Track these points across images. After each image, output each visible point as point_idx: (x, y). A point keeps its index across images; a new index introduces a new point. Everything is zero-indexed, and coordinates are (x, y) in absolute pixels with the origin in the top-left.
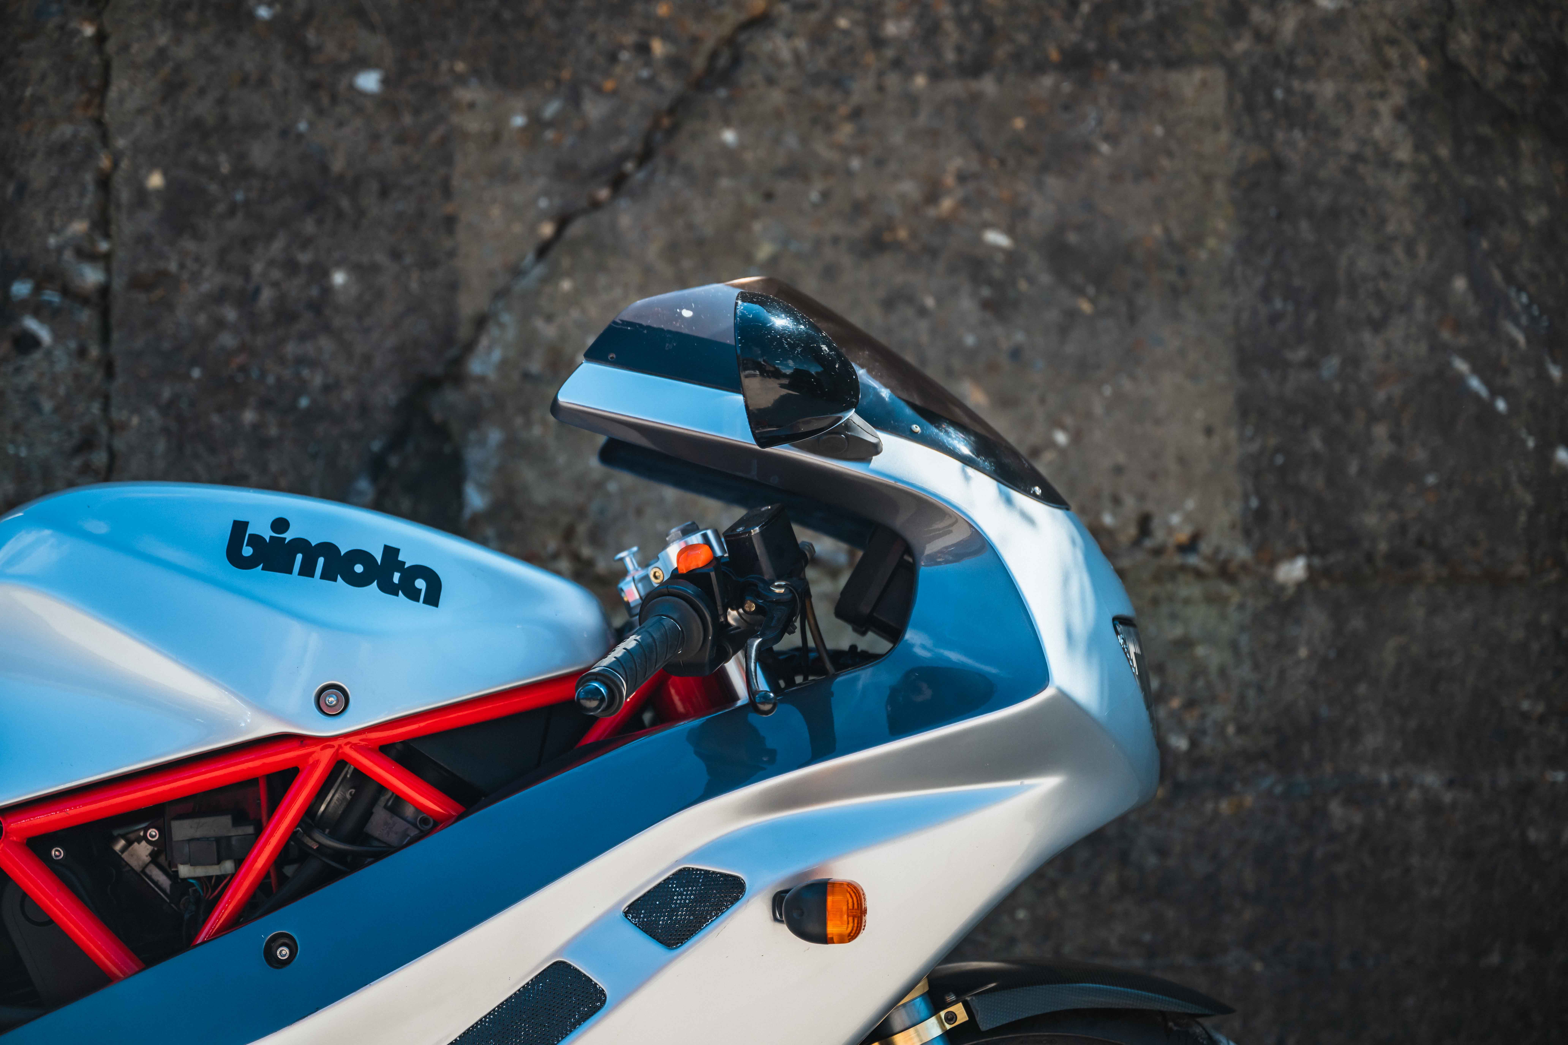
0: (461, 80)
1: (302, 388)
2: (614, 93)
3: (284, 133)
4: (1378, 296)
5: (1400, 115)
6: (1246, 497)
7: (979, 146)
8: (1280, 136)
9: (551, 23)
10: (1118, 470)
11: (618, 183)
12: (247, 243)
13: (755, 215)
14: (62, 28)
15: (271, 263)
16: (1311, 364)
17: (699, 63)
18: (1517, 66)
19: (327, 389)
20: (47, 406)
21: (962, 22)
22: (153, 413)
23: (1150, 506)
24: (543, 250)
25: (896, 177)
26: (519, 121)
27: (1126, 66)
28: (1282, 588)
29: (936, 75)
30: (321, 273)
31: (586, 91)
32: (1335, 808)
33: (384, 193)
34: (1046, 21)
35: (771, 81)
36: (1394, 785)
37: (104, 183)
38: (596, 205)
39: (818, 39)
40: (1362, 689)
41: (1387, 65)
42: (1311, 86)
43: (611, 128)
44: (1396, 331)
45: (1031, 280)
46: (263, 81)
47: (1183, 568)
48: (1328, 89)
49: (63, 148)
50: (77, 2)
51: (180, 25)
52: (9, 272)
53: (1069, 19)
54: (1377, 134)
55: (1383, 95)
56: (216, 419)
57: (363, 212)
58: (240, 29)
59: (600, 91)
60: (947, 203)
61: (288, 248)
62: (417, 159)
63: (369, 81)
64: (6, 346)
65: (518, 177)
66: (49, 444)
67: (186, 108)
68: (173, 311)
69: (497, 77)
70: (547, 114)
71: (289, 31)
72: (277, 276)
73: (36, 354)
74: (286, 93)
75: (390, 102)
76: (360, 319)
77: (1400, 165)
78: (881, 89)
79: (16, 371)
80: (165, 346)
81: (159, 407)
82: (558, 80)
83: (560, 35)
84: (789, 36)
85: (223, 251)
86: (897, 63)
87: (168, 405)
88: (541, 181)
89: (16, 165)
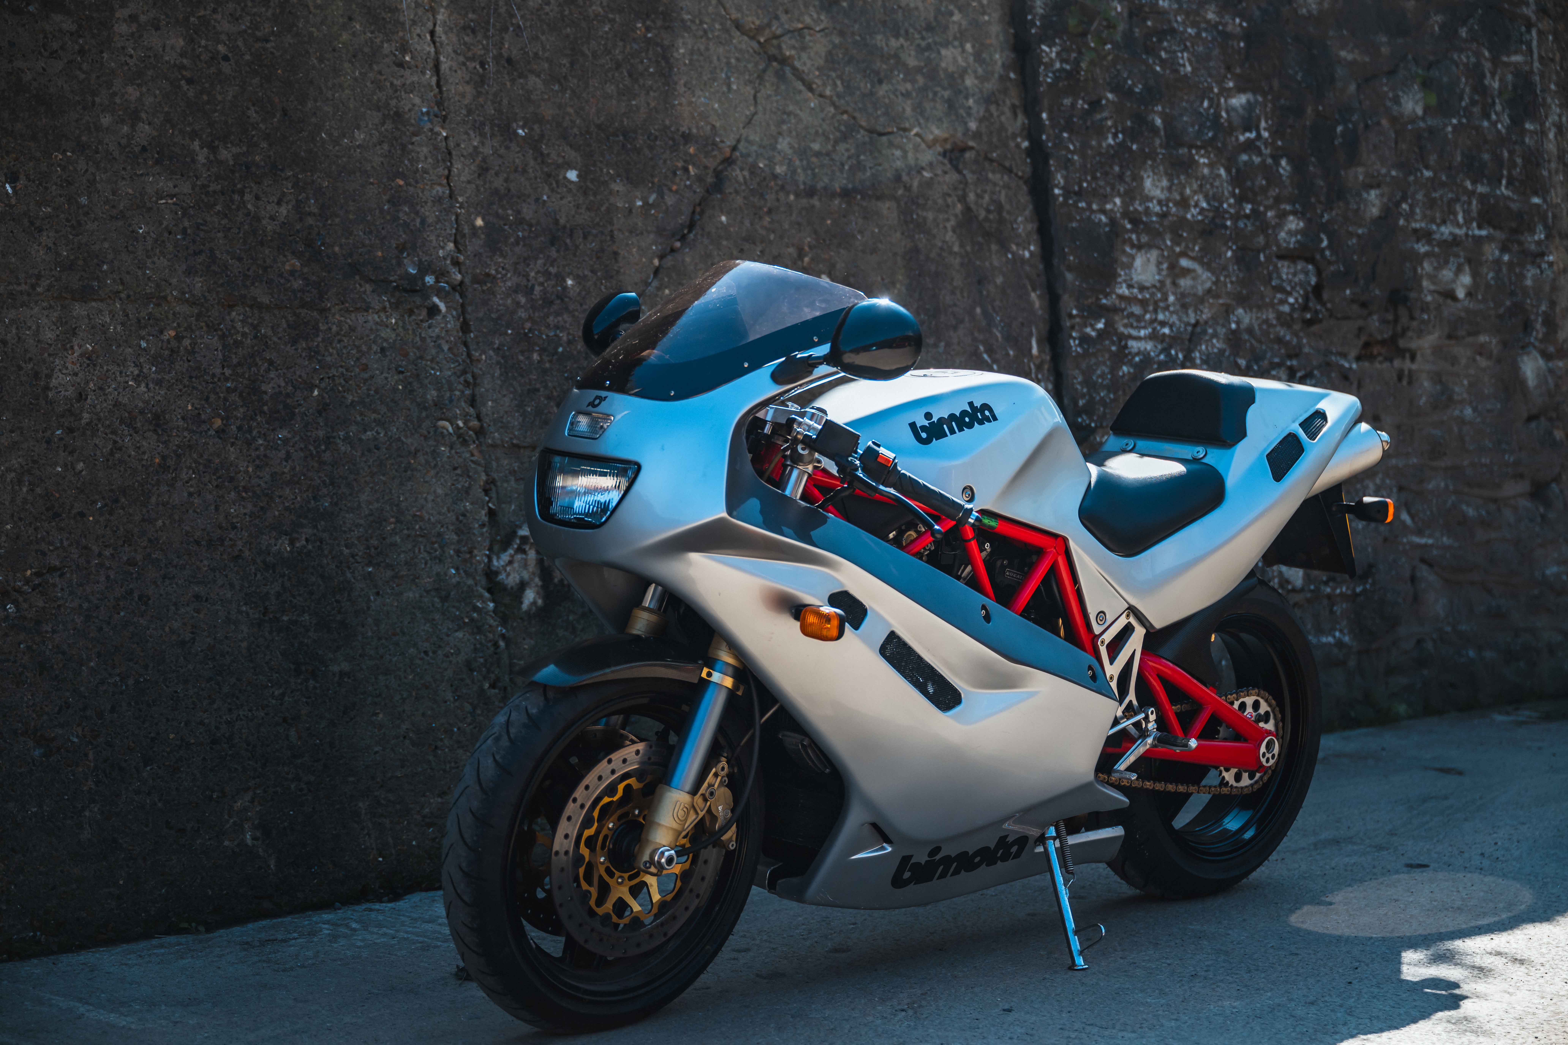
0: (613, 179)
1: (559, 342)
2: (676, 192)
3: (537, 200)
4: (954, 315)
5: (954, 230)
7: (815, 232)
8: (917, 236)
9: (647, 152)
11: (683, 239)
12: (526, 261)
14: (431, 130)
15: (538, 272)
17: (708, 180)
18: (988, 211)
19: (569, 342)
20: (446, 348)
21: (804, 170)
22: (491, 353)
24: (656, 272)
26: (639, 203)
29: (797, 195)
30: (560, 279)
31: (665, 189)
33: (585, 237)
34: (833, 172)
35: (737, 192)
38: (673, 250)
39: (752, 172)
41: (948, 206)
42: (925, 214)
43: (677, 210)
46: (524, 171)
48: (930, 216)
49: (439, 200)
50: (436, 116)
51: (483, 135)
52: (424, 270)
53: (842, 172)
54: (947, 238)
55: (948, 220)
56: (521, 358)
57: (577, 247)
58: (511, 141)
59: (670, 190)
60: (806, 259)
61: (545, 265)
62: (598, 220)
63: (572, 175)
64: (424, 313)
65: (642, 233)
66: (449, 369)
67: (490, 182)
68: (495, 296)
69: (628, 179)
70: (651, 201)
71: (533, 143)
72: (541, 280)
73: (439, 318)
74: (536, 178)
75: (582, 187)
76: (581, 305)
77: (956, 253)
78: (778, 200)
79: (429, 327)
80: (494, 316)
81: (494, 350)
82: (653, 183)
83: (652, 159)
84: (742, 170)
85: (516, 264)
86: (782, 188)
87: (498, 349)
88: (652, 236)
89: (418, 208)
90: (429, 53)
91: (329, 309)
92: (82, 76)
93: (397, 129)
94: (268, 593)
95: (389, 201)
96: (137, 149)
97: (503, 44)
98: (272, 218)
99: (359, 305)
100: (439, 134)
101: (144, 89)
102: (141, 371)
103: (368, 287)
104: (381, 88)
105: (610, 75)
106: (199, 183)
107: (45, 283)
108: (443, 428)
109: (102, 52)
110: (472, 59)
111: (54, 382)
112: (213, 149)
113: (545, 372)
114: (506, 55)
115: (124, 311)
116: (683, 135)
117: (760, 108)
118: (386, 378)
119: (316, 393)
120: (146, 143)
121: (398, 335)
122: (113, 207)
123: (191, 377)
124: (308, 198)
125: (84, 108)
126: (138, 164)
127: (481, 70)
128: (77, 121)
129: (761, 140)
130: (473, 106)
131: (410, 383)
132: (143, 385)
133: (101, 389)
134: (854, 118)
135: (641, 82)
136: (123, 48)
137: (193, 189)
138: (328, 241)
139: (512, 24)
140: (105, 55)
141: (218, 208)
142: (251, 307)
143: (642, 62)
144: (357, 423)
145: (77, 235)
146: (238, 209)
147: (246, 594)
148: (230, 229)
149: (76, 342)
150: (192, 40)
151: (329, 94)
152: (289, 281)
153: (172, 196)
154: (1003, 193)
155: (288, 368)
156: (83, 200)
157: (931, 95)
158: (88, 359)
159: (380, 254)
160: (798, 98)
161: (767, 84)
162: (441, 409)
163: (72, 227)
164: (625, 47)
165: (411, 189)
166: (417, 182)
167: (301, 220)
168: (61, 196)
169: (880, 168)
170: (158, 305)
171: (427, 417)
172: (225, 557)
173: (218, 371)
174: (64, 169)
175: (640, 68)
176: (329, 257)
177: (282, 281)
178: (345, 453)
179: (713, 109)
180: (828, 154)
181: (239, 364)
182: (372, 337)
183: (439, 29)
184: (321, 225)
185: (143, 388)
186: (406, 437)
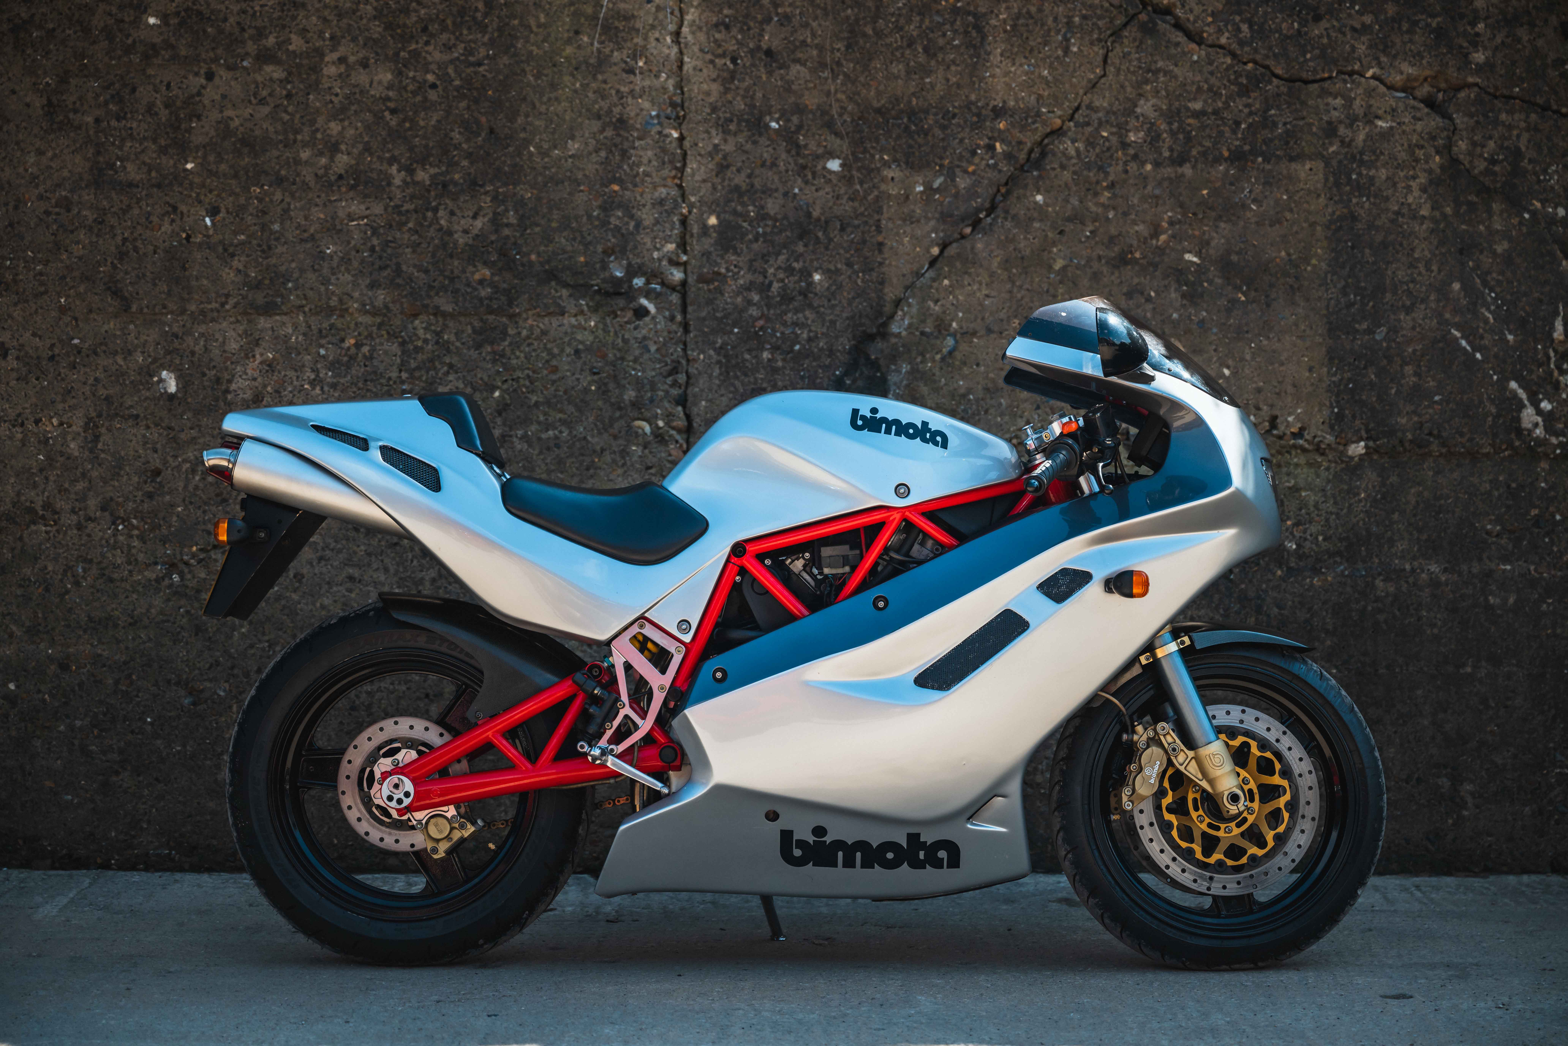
0: (887, 165)
1: (796, 339)
2: (974, 173)
3: (786, 194)
4: (1409, 292)
5: (1424, 190)
6: (1332, 407)
7: (1182, 205)
8: (1355, 201)
9: (938, 132)
10: (1259, 390)
11: (976, 224)
12: (765, 257)
13: (1054, 244)
15: (778, 268)
16: (1370, 331)
17: (1022, 156)
18: (1493, 161)
19: (810, 340)
20: (653, 348)
21: (1173, 134)
22: (712, 352)
23: (1276, 412)
24: (933, 262)
25: (1134, 223)
26: (920, 188)
27: (1267, 160)
28: (1352, 458)
29: (1157, 164)
30: (807, 274)
31: (958, 171)
32: (1379, 583)
33: (843, 229)
34: (1221, 134)
35: (1063, 167)
36: (1413, 570)
37: (684, 222)
38: (963, 237)
39: (1090, 143)
40: (1396, 516)
41: (1417, 160)
42: (1372, 172)
43: (972, 193)
44: (1419, 314)
45: (1210, 282)
46: (774, 164)
47: (1295, 447)
48: (1383, 174)
49: (661, 202)
50: (668, 118)
51: (726, 132)
52: (632, 272)
53: (1234, 132)
54: (1410, 199)
55: (1414, 178)
56: (747, 356)
57: (831, 240)
58: (760, 135)
59: (966, 171)
60: (1163, 238)
61: (788, 260)
62: (863, 209)
63: (834, 165)
64: (629, 314)
65: (918, 221)
66: (654, 369)
67: (730, 179)
68: (722, 294)
69: (907, 163)
70: (936, 185)
71: (788, 136)
72: (781, 275)
73: (647, 319)
74: (787, 171)
75: (845, 177)
76: (829, 300)
77: (1424, 217)
78: (1126, 172)
79: (636, 328)
80: (718, 315)
81: (715, 350)
82: (941, 166)
83: (943, 140)
84: (1074, 141)
85: (751, 261)
86: (1135, 157)
87: (721, 348)
88: (932, 223)
89: (635, 211)
90: (668, 56)
91: (519, 314)
92: (287, 117)
93: (618, 135)
94: (422, 579)
95: (600, 207)
96: (333, 178)
97: (763, 36)
98: (466, 232)
99: (552, 310)
100: (668, 136)
101: (346, 123)
102: (317, 376)
103: (565, 292)
104: (603, 98)
105: (898, 54)
106: (392, 204)
107: (232, 301)
108: (639, 427)
109: (308, 94)
110: (723, 55)
111: (233, 386)
112: (411, 171)
113: (775, 370)
114: (764, 46)
115: (307, 322)
116: (994, 109)
117: (1111, 69)
118: (578, 379)
119: (497, 394)
120: (343, 172)
121: (596, 337)
122: (305, 231)
123: (366, 381)
124: (507, 210)
125: (285, 146)
126: (333, 191)
127: (731, 66)
128: (278, 158)
129: (1111, 105)
130: (720, 104)
131: (606, 384)
132: (318, 388)
133: (277, 392)
134: (1267, 67)
135: (940, 56)
136: (330, 88)
137: (386, 209)
138: (524, 249)
139: (777, 14)
140: (311, 97)
141: (411, 225)
142: (435, 315)
143: (944, 35)
144: (539, 423)
145: (267, 258)
146: (430, 226)
147: (401, 579)
148: (420, 244)
149: (257, 352)
150: (400, 73)
151: (543, 109)
152: (476, 289)
153: (363, 218)
154: (1525, 136)
155: (468, 371)
156: (276, 227)
157: (1405, 26)
158: (269, 365)
159: (582, 259)
160: (1173, 51)
161: (1126, 41)
162: (640, 409)
163: (263, 251)
164: (922, 21)
165: (627, 193)
166: (635, 185)
167: (497, 231)
168: (255, 224)
169: (1301, 123)
170: (342, 316)
171: (621, 417)
172: (383, 543)
173: (394, 375)
174: (260, 200)
175: (941, 42)
176: (523, 265)
177: (469, 290)
178: (521, 451)
179: (1040, 76)
180: (1216, 112)
181: (418, 368)
182: (566, 340)
183: (685, 30)
184: (518, 234)
185: (318, 391)
186: (593, 436)
